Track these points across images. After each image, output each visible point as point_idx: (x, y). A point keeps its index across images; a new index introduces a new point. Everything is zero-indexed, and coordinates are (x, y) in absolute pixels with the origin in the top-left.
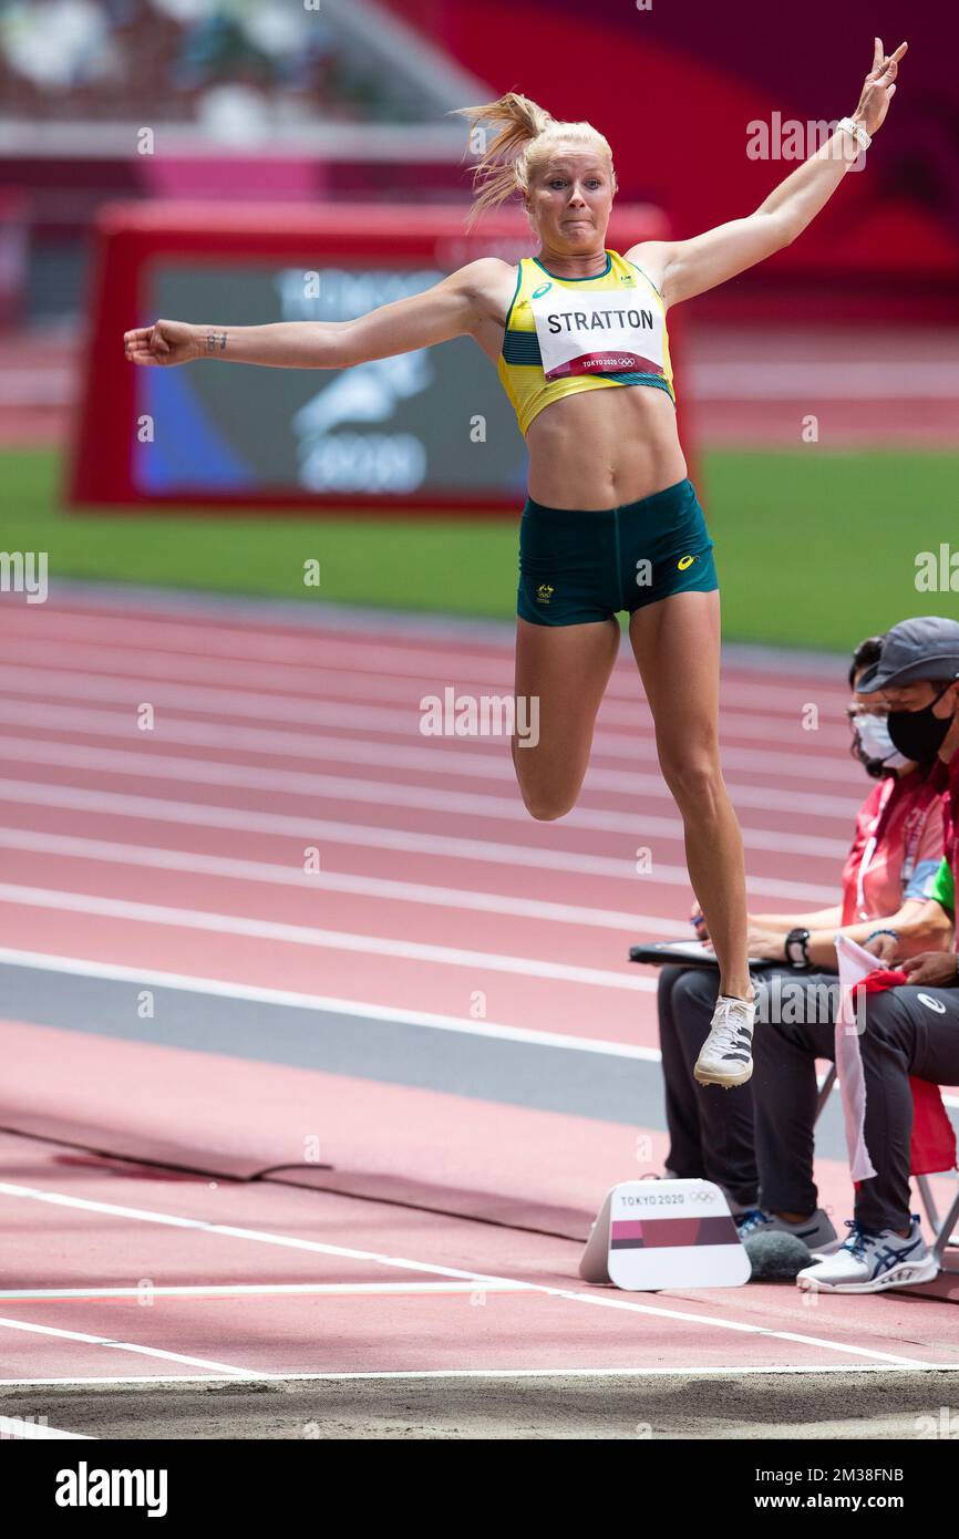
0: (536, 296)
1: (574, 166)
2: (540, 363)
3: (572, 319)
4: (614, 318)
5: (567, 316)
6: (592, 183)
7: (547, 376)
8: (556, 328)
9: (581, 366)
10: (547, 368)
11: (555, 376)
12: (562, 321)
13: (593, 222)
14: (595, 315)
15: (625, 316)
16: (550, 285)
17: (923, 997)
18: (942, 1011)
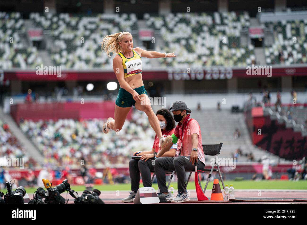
1: (129, 39)
2: (126, 72)
3: (131, 65)
4: (136, 64)
6: (131, 41)
7: (127, 74)
8: (129, 67)
14: (134, 64)
15: (138, 64)
16: (127, 60)
17: (186, 157)
18: (188, 159)
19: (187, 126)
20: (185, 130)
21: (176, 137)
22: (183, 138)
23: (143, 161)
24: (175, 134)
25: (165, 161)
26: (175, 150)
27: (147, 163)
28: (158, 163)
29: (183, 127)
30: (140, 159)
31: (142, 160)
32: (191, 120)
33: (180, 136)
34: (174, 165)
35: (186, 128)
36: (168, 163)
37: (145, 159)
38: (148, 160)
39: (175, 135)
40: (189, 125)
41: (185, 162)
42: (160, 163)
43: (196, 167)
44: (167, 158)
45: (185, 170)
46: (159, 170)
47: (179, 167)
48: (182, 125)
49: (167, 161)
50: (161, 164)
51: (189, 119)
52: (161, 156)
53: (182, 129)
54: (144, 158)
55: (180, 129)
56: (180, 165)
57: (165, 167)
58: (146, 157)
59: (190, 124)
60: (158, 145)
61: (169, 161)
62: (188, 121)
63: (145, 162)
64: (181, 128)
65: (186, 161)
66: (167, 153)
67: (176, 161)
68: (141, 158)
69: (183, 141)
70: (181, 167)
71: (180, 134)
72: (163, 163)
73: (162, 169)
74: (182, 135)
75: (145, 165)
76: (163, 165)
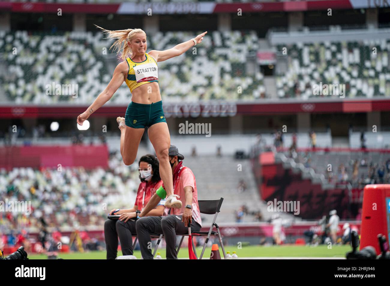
0: (134, 67)
1: (141, 38)
2: (135, 80)
3: (142, 70)
4: (149, 69)
5: (141, 70)
6: (144, 42)
7: (137, 82)
8: (139, 72)
9: (144, 80)
10: (137, 81)
11: (139, 82)
12: (140, 71)
13: (145, 49)
14: (146, 69)
15: (151, 69)
16: (136, 64)
17: (177, 217)
18: (180, 219)
19: (179, 177)
23: (123, 222)
25: (150, 221)
26: (163, 208)
27: (127, 224)
28: (141, 225)
30: (118, 219)
31: (121, 220)
32: (183, 169)
34: (162, 226)
35: (178, 179)
36: (154, 225)
37: (125, 219)
38: (129, 220)
40: (181, 175)
41: (176, 223)
42: (143, 223)
43: (190, 229)
44: (153, 218)
45: (175, 233)
46: (143, 233)
47: (169, 229)
49: (152, 222)
50: (145, 225)
51: (181, 168)
52: (146, 215)
54: (124, 218)
56: (170, 227)
57: (151, 229)
58: (126, 217)
59: (183, 173)
60: (141, 201)
61: (155, 221)
62: (180, 169)
63: (125, 223)
65: (177, 221)
66: (153, 211)
67: (165, 221)
68: (120, 218)
70: (171, 229)
72: (147, 223)
73: (147, 232)
75: (125, 227)
76: (147, 226)
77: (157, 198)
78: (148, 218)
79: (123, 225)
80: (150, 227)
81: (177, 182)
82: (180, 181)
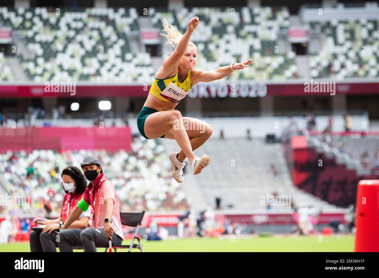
6: (194, 56)
17: (96, 230)
18: (100, 232)
19: (99, 189)
20: (97, 195)
21: (86, 202)
22: (94, 204)
23: (46, 234)
24: (84, 199)
25: (72, 234)
26: (87, 219)
27: (50, 236)
28: (62, 237)
29: (94, 190)
30: (42, 231)
31: (45, 232)
32: (103, 181)
33: (90, 201)
34: (81, 239)
35: (99, 191)
36: (75, 237)
37: (49, 231)
38: (53, 232)
39: (85, 201)
40: (101, 188)
41: (96, 236)
42: (65, 236)
43: (110, 242)
44: (74, 231)
45: (95, 246)
46: (64, 245)
47: (89, 243)
48: (93, 188)
49: (74, 234)
50: (67, 238)
51: (101, 180)
52: (68, 228)
53: (94, 193)
54: (47, 230)
55: (90, 192)
56: (89, 240)
57: (72, 241)
58: (50, 228)
59: (103, 186)
61: (77, 234)
62: (101, 182)
63: (48, 234)
64: (92, 192)
65: (97, 235)
67: (84, 235)
68: (44, 230)
69: (95, 208)
70: (91, 243)
71: (91, 199)
72: (69, 236)
73: (69, 244)
74: (93, 200)
75: (48, 238)
76: (69, 239)
77: (79, 210)
78: (69, 231)
79: (47, 236)
80: (71, 240)
81: (98, 194)
82: (101, 193)
